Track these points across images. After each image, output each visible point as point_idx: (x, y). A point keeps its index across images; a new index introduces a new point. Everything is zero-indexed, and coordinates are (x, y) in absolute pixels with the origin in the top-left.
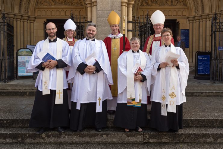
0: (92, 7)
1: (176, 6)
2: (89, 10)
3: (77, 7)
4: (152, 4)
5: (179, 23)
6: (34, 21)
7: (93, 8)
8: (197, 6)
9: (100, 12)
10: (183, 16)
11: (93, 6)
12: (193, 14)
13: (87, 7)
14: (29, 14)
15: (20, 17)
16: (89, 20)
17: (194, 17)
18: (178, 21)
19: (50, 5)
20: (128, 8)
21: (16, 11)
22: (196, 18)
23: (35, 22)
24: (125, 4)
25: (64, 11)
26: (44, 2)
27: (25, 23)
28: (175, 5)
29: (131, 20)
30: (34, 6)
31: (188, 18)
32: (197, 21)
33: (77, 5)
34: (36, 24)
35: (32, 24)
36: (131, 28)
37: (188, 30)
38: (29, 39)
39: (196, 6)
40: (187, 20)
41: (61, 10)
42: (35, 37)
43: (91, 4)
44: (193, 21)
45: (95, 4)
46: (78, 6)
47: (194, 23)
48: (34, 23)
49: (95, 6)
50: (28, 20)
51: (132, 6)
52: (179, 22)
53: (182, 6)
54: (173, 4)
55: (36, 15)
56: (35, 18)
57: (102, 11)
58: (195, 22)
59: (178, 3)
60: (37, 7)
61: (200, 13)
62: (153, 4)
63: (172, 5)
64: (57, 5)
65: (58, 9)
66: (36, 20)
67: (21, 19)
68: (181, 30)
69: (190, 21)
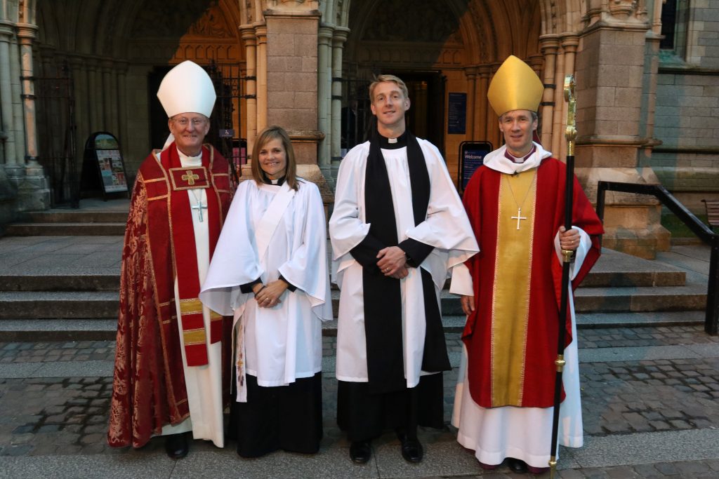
0: (255, 46)
2: (249, 51)
3: (222, 39)
4: (388, 36)
5: (447, 78)
6: (127, 70)
7: (258, 48)
8: (484, 44)
10: (454, 63)
11: (258, 43)
12: (477, 60)
13: (247, 46)
14: (116, 55)
15: (94, 62)
16: (249, 74)
17: (477, 68)
18: (443, 75)
19: (161, 33)
20: (335, 49)
22: (482, 70)
23: (129, 73)
24: (325, 42)
26: (148, 27)
27: (108, 75)
28: (438, 39)
29: (339, 74)
30: (126, 37)
31: (464, 69)
32: (484, 75)
33: (221, 35)
34: (129, 77)
35: (121, 77)
36: (338, 92)
37: (465, 95)
39: (481, 43)
40: (463, 72)
42: (128, 107)
43: (254, 39)
44: (475, 75)
45: (262, 40)
46: (224, 37)
47: (477, 81)
48: (125, 75)
49: (263, 46)
50: (112, 69)
51: (341, 45)
52: (445, 77)
53: (453, 42)
54: (435, 37)
55: (130, 57)
56: (129, 64)
57: (278, 58)
58: (478, 77)
59: (443, 35)
60: (131, 39)
61: (491, 59)
62: (391, 37)
63: (431, 39)
66: (130, 67)
67: (97, 67)
68: (450, 93)
69: (470, 76)
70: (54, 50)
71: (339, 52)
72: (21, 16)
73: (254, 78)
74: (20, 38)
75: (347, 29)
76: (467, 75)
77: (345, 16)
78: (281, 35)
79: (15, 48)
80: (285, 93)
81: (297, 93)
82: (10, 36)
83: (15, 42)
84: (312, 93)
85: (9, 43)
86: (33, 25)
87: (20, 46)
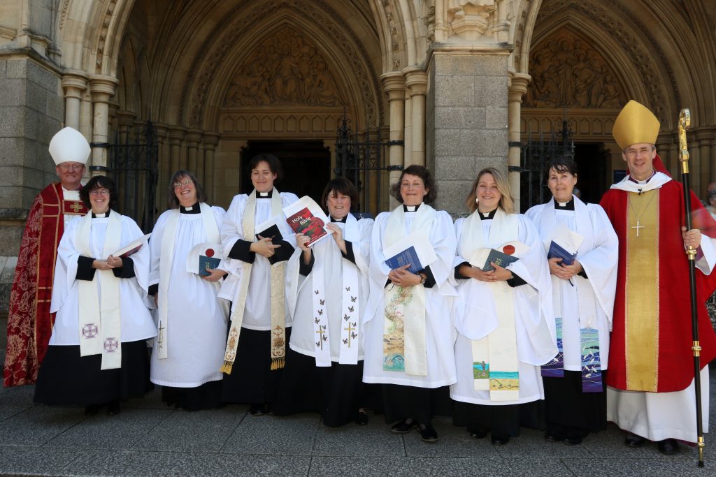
0: (403, 101)
1: (600, 107)
2: (394, 108)
3: (332, 108)
4: (535, 102)
5: (611, 153)
6: (216, 145)
7: (407, 103)
8: (661, 109)
9: (444, 110)
11: (407, 96)
13: (392, 100)
14: (204, 127)
15: (179, 135)
16: (394, 137)
19: (259, 103)
21: (172, 120)
23: (218, 149)
25: (295, 118)
26: (244, 95)
27: (193, 151)
28: (599, 104)
29: (517, 138)
30: (217, 105)
33: (331, 103)
34: (219, 154)
35: (209, 153)
36: (516, 162)
39: (658, 107)
41: (288, 115)
42: (215, 188)
43: (402, 91)
48: (214, 151)
49: (417, 98)
50: (199, 143)
51: (520, 98)
54: (593, 102)
55: (221, 130)
56: (219, 137)
57: (450, 108)
59: (605, 99)
60: (224, 109)
62: (540, 103)
63: (589, 105)
64: (277, 103)
65: (281, 114)
66: (220, 142)
67: (182, 140)
68: (615, 171)
70: (135, 118)
71: (518, 106)
72: (99, 67)
73: (401, 143)
74: (94, 94)
77: (525, 59)
79: (87, 107)
80: (461, 158)
81: (478, 159)
82: (82, 91)
83: (89, 99)
84: (501, 159)
85: (81, 100)
86: (113, 77)
87: (93, 104)
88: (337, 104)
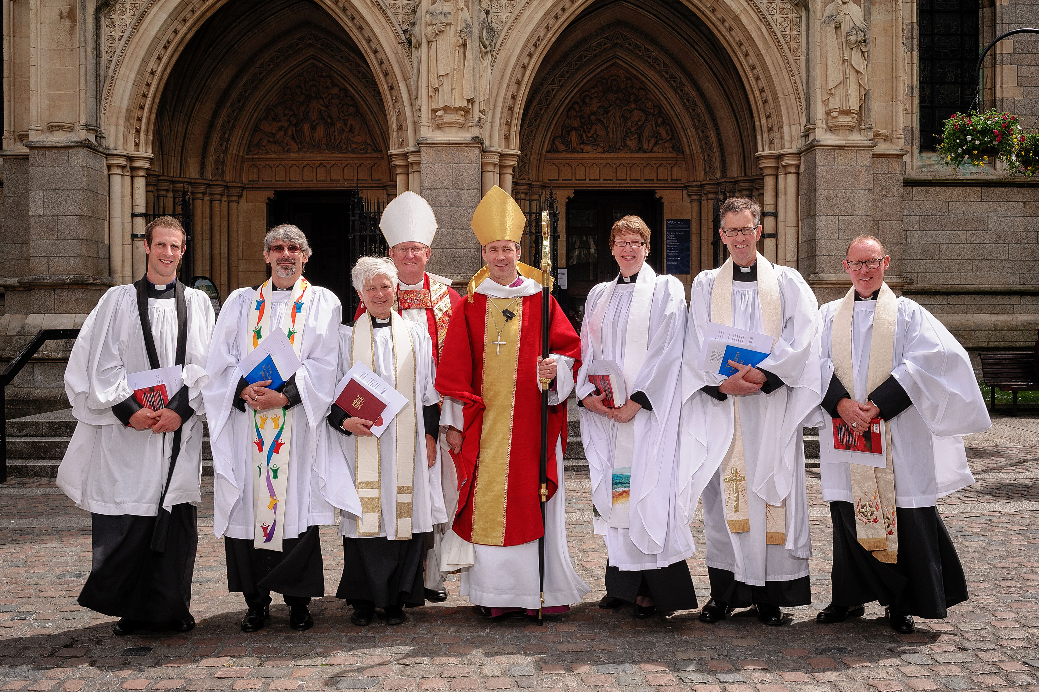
0: (408, 174)
1: (651, 152)
2: (400, 180)
3: (365, 155)
4: (582, 146)
5: (662, 201)
6: (240, 196)
7: (411, 176)
8: (709, 156)
9: (428, 192)
10: (672, 180)
11: (410, 172)
12: (701, 176)
13: (397, 174)
14: (227, 178)
15: (201, 188)
17: (702, 186)
18: (657, 196)
19: (286, 149)
20: (502, 176)
21: (193, 173)
22: (708, 189)
23: (243, 200)
24: (491, 168)
25: (325, 166)
26: (269, 141)
27: (217, 204)
28: (650, 148)
30: (241, 154)
31: (686, 187)
32: (710, 196)
33: (362, 150)
34: (243, 205)
35: (233, 205)
37: (687, 222)
38: (224, 250)
39: (705, 154)
40: (685, 192)
41: (318, 163)
42: (240, 243)
43: (407, 166)
44: (700, 195)
45: (415, 168)
46: (366, 153)
47: (703, 203)
48: (238, 203)
49: (416, 174)
50: (222, 195)
51: (510, 171)
52: (661, 198)
53: (670, 152)
54: (645, 146)
55: (245, 180)
56: (243, 188)
57: (433, 191)
58: (704, 198)
59: (656, 143)
60: (247, 157)
61: (718, 175)
62: (586, 148)
63: (640, 149)
64: (305, 150)
65: (310, 162)
66: (245, 193)
67: (204, 194)
68: (667, 220)
69: (694, 197)
71: (508, 179)
72: (137, 145)
74: (133, 169)
75: (518, 152)
76: (689, 196)
77: (515, 137)
78: (437, 165)
79: (128, 180)
82: (123, 167)
83: (128, 174)
85: (122, 175)
86: (150, 154)
87: (132, 178)
88: (369, 151)
